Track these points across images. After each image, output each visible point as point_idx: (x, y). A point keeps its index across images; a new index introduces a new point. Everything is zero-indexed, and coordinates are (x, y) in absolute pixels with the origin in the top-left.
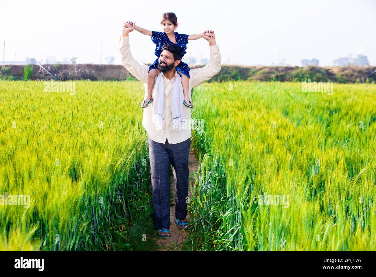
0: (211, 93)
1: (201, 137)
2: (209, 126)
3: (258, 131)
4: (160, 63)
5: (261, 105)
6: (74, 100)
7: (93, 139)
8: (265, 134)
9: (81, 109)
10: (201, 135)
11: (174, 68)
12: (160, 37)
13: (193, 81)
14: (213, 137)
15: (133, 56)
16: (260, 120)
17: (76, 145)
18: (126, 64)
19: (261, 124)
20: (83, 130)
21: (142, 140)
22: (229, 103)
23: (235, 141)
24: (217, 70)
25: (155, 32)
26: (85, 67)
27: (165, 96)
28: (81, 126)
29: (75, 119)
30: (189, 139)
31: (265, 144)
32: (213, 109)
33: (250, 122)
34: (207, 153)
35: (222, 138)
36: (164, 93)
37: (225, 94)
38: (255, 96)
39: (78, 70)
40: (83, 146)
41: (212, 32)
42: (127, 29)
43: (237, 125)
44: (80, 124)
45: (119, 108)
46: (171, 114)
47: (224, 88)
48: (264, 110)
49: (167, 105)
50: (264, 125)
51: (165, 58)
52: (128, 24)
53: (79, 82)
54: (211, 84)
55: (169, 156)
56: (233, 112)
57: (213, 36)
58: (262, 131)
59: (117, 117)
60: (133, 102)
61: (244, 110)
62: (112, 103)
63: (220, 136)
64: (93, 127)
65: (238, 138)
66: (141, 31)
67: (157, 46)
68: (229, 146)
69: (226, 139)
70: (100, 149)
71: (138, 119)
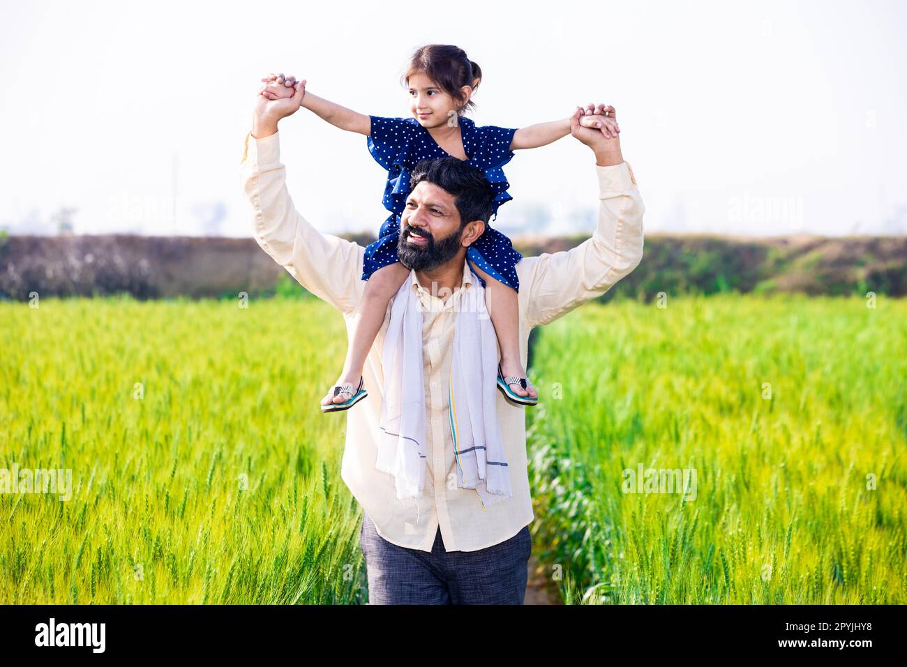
0: (612, 347)
1: (574, 519)
2: (602, 476)
3: (799, 495)
4: (406, 234)
5: (807, 393)
6: (67, 378)
7: (147, 535)
8: (828, 511)
9: (96, 415)
10: (572, 513)
11: (461, 253)
12: (402, 142)
13: (534, 303)
14: (618, 523)
15: (297, 208)
16: (804, 450)
17: (80, 557)
18: (270, 242)
19: (810, 468)
20: (104, 498)
21: (338, 535)
22: (680, 383)
23: (707, 536)
24: (627, 260)
25: (382, 119)
26: (109, 248)
27: (426, 364)
28: (99, 483)
29: (73, 454)
30: (525, 531)
31: (824, 547)
32: (621, 409)
33: (767, 460)
34: (597, 583)
35: (655, 526)
36: (424, 354)
37: (668, 348)
38: (784, 357)
39: (81, 257)
40: (108, 560)
41: (607, 113)
42: (271, 104)
43: (714, 474)
44: (93, 474)
45: (247, 409)
46: (452, 436)
47: (663, 326)
48: (821, 414)
49: (437, 402)
50: (824, 471)
51: (424, 212)
52: (275, 84)
53: (85, 304)
54: (610, 310)
55: (446, 596)
56: (699, 421)
57: (611, 128)
58: (812, 496)
59: (240, 445)
60: (303, 386)
61: (743, 411)
62: (221, 389)
63: (648, 516)
64: (145, 485)
65: (719, 526)
66: (328, 113)
67: (393, 175)
68: (682, 558)
69: (671, 527)
70: (174, 572)
71: (323, 449)
